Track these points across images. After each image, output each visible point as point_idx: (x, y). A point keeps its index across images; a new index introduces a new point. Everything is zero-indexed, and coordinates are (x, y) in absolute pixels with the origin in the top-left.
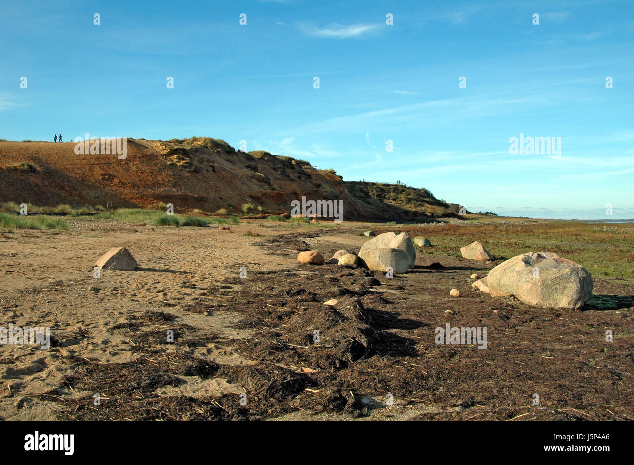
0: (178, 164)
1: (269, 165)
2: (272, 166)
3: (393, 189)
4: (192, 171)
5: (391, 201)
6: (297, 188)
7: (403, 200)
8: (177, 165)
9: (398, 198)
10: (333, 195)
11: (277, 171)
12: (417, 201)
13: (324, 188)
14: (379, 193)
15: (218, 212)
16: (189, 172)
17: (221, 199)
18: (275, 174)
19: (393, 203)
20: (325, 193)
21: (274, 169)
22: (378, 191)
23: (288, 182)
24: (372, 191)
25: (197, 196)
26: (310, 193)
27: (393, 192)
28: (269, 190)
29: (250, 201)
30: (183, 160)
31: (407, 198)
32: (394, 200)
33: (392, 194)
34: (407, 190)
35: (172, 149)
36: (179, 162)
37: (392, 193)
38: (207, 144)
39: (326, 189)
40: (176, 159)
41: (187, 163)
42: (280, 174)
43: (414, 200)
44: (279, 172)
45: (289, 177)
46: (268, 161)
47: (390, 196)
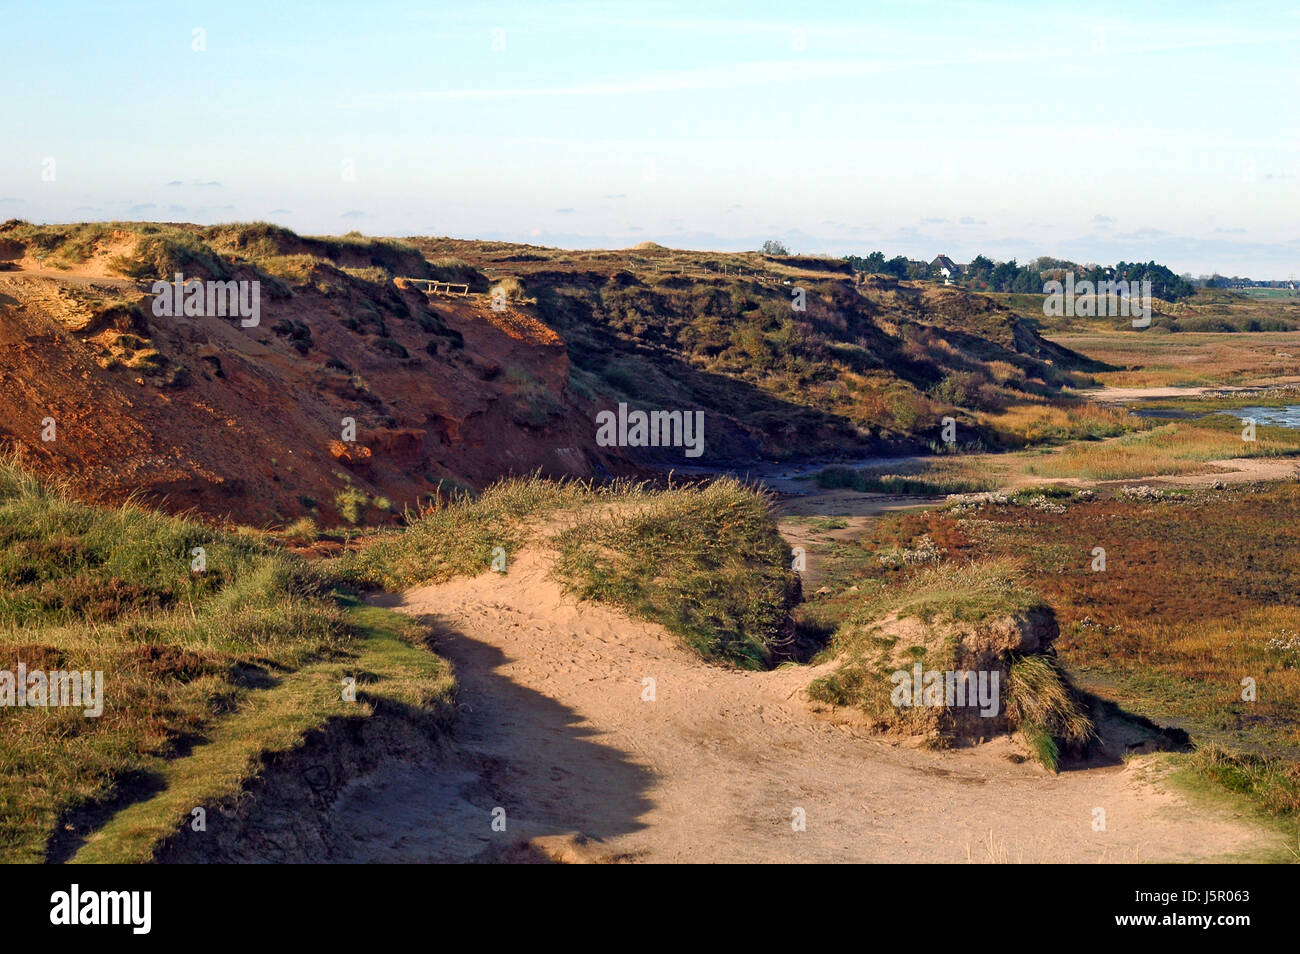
0: (129, 363)
1: (334, 313)
2: (347, 317)
3: (705, 301)
4: (171, 385)
5: (702, 358)
6: (436, 398)
7: (753, 350)
8: (126, 366)
9: (729, 344)
10: (544, 411)
11: (362, 332)
12: (808, 356)
13: (514, 383)
14: (652, 321)
15: (291, 531)
16: (164, 389)
17: (276, 479)
18: (361, 346)
19: (712, 365)
20: (519, 404)
21: (353, 326)
22: (644, 313)
23: (406, 374)
24: (623, 313)
25: (221, 480)
26: (480, 413)
27: (708, 312)
28: (379, 429)
29: (348, 478)
30: (139, 346)
31: (768, 343)
32: (712, 351)
33: (704, 325)
34: (764, 306)
35: (98, 309)
36: (129, 356)
37: (699, 320)
38: (153, 258)
39: (520, 389)
40: (117, 344)
41: (152, 358)
42: (374, 344)
43: (795, 351)
44: (372, 337)
45: (406, 355)
46: (331, 294)
47: (696, 335)
